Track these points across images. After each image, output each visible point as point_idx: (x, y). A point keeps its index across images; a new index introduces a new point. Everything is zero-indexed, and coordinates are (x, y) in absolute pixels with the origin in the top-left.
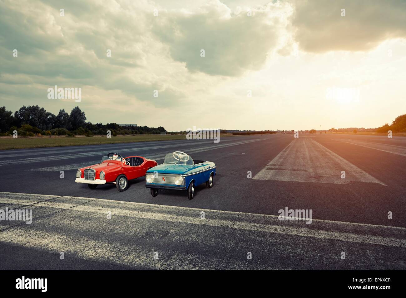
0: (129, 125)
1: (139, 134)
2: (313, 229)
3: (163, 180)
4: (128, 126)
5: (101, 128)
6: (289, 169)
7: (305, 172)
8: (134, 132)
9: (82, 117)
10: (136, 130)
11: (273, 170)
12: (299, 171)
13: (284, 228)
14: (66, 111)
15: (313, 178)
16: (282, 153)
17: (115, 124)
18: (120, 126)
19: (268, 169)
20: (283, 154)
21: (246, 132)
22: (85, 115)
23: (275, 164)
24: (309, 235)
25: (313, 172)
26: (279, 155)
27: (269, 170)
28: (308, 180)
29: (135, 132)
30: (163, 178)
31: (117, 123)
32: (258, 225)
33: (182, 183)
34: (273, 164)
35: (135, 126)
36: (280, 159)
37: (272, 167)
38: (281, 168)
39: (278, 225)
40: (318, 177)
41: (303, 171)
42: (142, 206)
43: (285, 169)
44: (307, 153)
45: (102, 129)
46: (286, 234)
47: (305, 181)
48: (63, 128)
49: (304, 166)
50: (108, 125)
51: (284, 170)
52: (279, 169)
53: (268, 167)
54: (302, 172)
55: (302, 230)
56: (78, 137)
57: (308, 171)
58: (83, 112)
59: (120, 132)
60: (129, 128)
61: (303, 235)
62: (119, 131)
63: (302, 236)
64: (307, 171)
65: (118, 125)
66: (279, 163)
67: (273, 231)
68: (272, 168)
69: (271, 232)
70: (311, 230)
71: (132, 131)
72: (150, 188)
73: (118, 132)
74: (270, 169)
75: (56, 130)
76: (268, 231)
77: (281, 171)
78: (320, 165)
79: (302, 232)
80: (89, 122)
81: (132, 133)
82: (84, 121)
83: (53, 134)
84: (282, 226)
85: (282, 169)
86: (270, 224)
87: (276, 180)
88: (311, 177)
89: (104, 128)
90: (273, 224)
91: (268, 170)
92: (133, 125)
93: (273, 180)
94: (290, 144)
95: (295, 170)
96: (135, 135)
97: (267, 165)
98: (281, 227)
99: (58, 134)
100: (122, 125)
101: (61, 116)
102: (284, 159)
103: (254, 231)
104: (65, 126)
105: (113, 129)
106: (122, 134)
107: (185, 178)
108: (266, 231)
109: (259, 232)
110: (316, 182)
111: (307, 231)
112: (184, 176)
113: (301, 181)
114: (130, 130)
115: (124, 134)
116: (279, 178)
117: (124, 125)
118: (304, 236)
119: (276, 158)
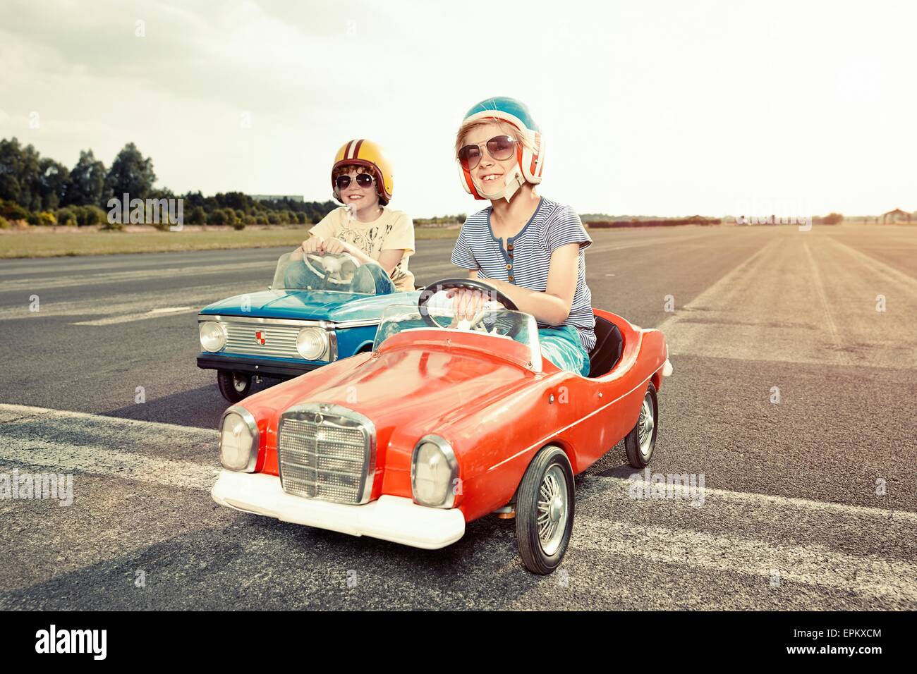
0: (282, 198)
1: (309, 223)
2: (848, 551)
3: (259, 341)
4: (279, 201)
5: (200, 204)
6: (757, 321)
7: (810, 332)
8: (297, 219)
9: (143, 172)
10: (301, 212)
11: (701, 325)
12: (788, 327)
13: (723, 541)
14: (97, 157)
15: (840, 350)
16: (733, 273)
17: (241, 194)
18: (255, 201)
19: (683, 321)
20: (738, 278)
21: (630, 221)
22: (152, 166)
23: (710, 305)
24: (828, 579)
25: (839, 330)
26: (725, 280)
27: (688, 325)
28: (820, 356)
29: (298, 216)
30: (258, 335)
31: (247, 192)
32: (618, 524)
33: (324, 354)
34: (703, 306)
35: (298, 200)
36: (727, 290)
37: (698, 314)
38: (728, 318)
39: (698, 528)
40: (855, 347)
41: (803, 327)
42: (195, 441)
43: (742, 322)
44: (816, 276)
45: (201, 208)
46: (729, 573)
47: (811, 361)
48: (89, 207)
49: (805, 312)
50: (219, 196)
51: (738, 323)
52: (722, 321)
53: (686, 313)
54: (800, 331)
55: (801, 552)
56: (134, 233)
57: (822, 327)
58: (149, 160)
59: (254, 219)
60: (282, 205)
61: (803, 579)
62: (253, 214)
63: (801, 585)
64: (819, 329)
65: (249, 198)
66: (721, 304)
67: (674, 555)
68: (699, 317)
69: (667, 559)
70: (839, 557)
71: (291, 216)
72: (217, 371)
73: (249, 217)
74: (689, 321)
75: (69, 210)
76: (654, 556)
77: (727, 326)
78: (860, 312)
79: (800, 562)
80: (165, 188)
81: (292, 221)
82: (150, 186)
83: (63, 221)
84: (715, 532)
85: (730, 322)
86: (668, 524)
87: (708, 354)
88: (831, 346)
89: (207, 206)
90: (679, 525)
91: (683, 324)
92: (294, 199)
93: (696, 356)
94: (762, 251)
95: (775, 325)
96: (299, 226)
97: (683, 310)
98: (708, 538)
99: (75, 222)
100: (260, 199)
101: (86, 169)
102: (740, 291)
103: (595, 553)
104: (96, 199)
105: (235, 209)
106: (259, 222)
107: (333, 333)
108: (646, 554)
109: (614, 561)
110: (851, 364)
111: (821, 559)
112: (333, 326)
113: (797, 359)
114: (286, 214)
115: (266, 224)
116: (718, 350)
117: (268, 199)
118: (807, 585)
119: (712, 291)
